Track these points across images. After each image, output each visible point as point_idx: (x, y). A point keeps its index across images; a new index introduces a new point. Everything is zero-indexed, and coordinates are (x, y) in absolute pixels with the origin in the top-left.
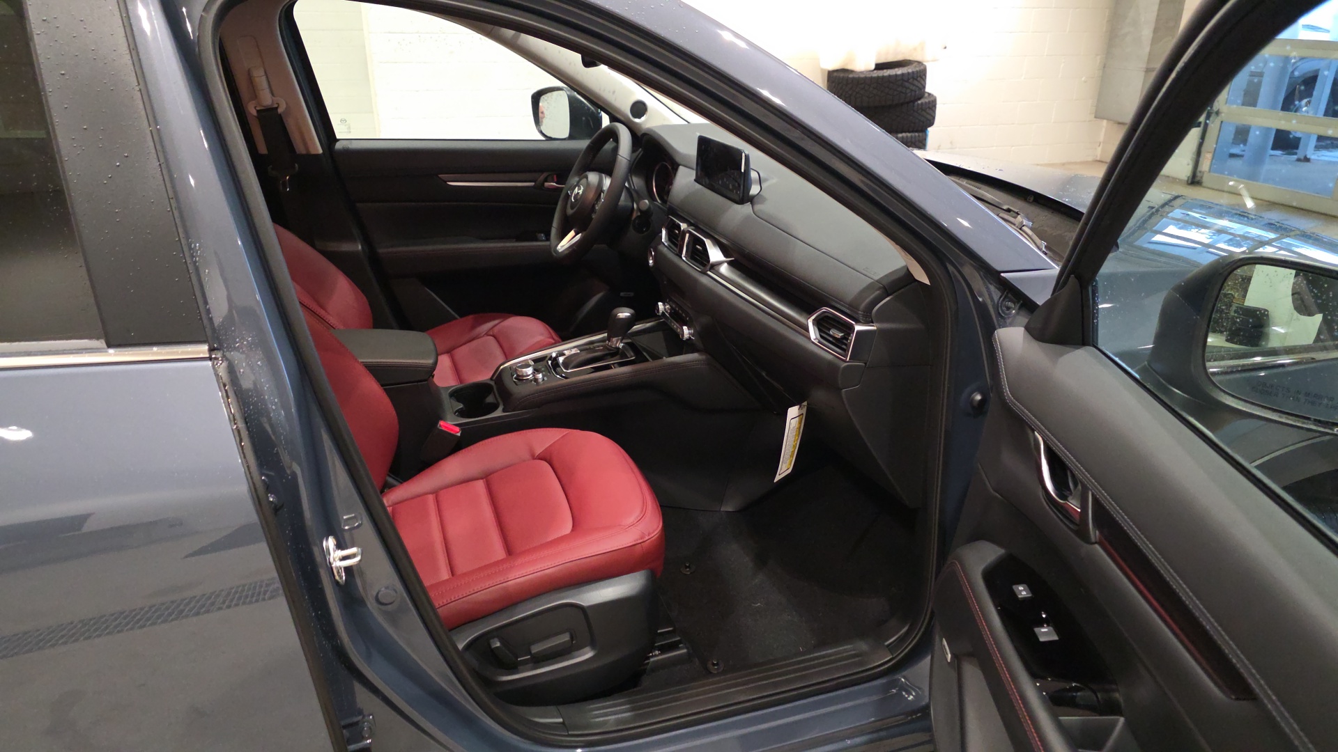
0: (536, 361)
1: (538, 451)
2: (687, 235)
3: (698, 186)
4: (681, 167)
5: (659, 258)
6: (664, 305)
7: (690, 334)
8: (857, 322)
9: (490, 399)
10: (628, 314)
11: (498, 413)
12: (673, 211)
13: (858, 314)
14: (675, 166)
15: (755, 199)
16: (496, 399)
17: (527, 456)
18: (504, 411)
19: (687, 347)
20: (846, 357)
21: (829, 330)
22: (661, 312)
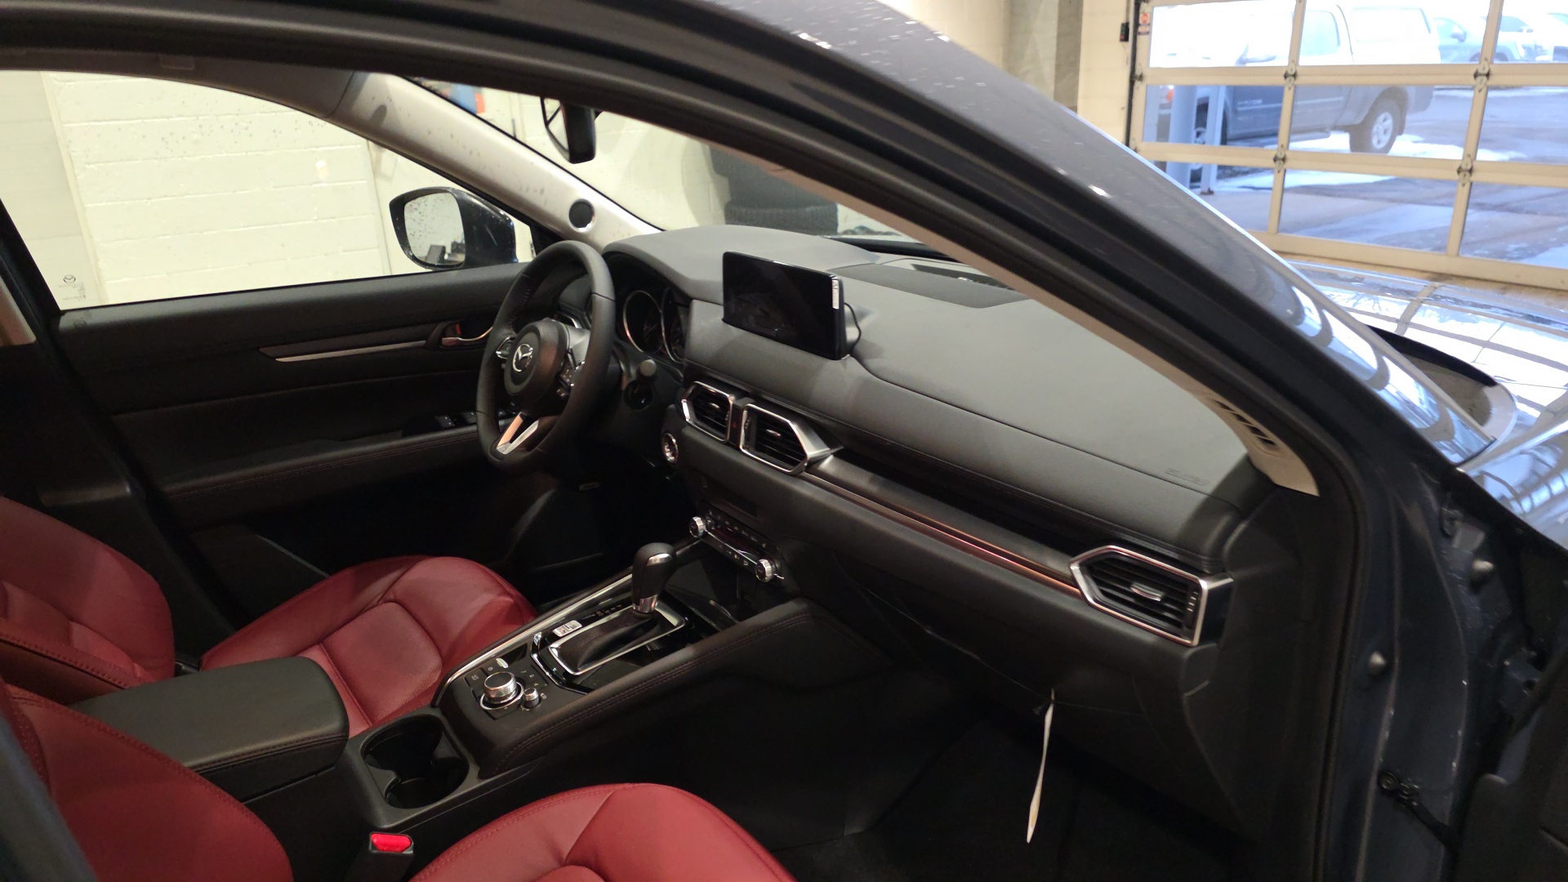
0: (509, 656)
1: (567, 846)
2: (745, 412)
3: (735, 332)
4: (694, 301)
5: (686, 448)
6: (703, 519)
7: (775, 570)
8: (1202, 575)
9: (443, 750)
10: (666, 555)
11: (472, 783)
12: (696, 371)
13: (1200, 560)
14: (686, 301)
15: (858, 347)
16: (455, 746)
17: (550, 862)
18: (481, 776)
19: (775, 592)
20: (1191, 637)
21: (1129, 585)
22: (701, 532)
